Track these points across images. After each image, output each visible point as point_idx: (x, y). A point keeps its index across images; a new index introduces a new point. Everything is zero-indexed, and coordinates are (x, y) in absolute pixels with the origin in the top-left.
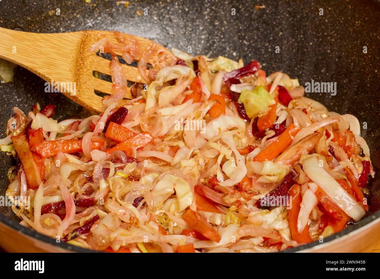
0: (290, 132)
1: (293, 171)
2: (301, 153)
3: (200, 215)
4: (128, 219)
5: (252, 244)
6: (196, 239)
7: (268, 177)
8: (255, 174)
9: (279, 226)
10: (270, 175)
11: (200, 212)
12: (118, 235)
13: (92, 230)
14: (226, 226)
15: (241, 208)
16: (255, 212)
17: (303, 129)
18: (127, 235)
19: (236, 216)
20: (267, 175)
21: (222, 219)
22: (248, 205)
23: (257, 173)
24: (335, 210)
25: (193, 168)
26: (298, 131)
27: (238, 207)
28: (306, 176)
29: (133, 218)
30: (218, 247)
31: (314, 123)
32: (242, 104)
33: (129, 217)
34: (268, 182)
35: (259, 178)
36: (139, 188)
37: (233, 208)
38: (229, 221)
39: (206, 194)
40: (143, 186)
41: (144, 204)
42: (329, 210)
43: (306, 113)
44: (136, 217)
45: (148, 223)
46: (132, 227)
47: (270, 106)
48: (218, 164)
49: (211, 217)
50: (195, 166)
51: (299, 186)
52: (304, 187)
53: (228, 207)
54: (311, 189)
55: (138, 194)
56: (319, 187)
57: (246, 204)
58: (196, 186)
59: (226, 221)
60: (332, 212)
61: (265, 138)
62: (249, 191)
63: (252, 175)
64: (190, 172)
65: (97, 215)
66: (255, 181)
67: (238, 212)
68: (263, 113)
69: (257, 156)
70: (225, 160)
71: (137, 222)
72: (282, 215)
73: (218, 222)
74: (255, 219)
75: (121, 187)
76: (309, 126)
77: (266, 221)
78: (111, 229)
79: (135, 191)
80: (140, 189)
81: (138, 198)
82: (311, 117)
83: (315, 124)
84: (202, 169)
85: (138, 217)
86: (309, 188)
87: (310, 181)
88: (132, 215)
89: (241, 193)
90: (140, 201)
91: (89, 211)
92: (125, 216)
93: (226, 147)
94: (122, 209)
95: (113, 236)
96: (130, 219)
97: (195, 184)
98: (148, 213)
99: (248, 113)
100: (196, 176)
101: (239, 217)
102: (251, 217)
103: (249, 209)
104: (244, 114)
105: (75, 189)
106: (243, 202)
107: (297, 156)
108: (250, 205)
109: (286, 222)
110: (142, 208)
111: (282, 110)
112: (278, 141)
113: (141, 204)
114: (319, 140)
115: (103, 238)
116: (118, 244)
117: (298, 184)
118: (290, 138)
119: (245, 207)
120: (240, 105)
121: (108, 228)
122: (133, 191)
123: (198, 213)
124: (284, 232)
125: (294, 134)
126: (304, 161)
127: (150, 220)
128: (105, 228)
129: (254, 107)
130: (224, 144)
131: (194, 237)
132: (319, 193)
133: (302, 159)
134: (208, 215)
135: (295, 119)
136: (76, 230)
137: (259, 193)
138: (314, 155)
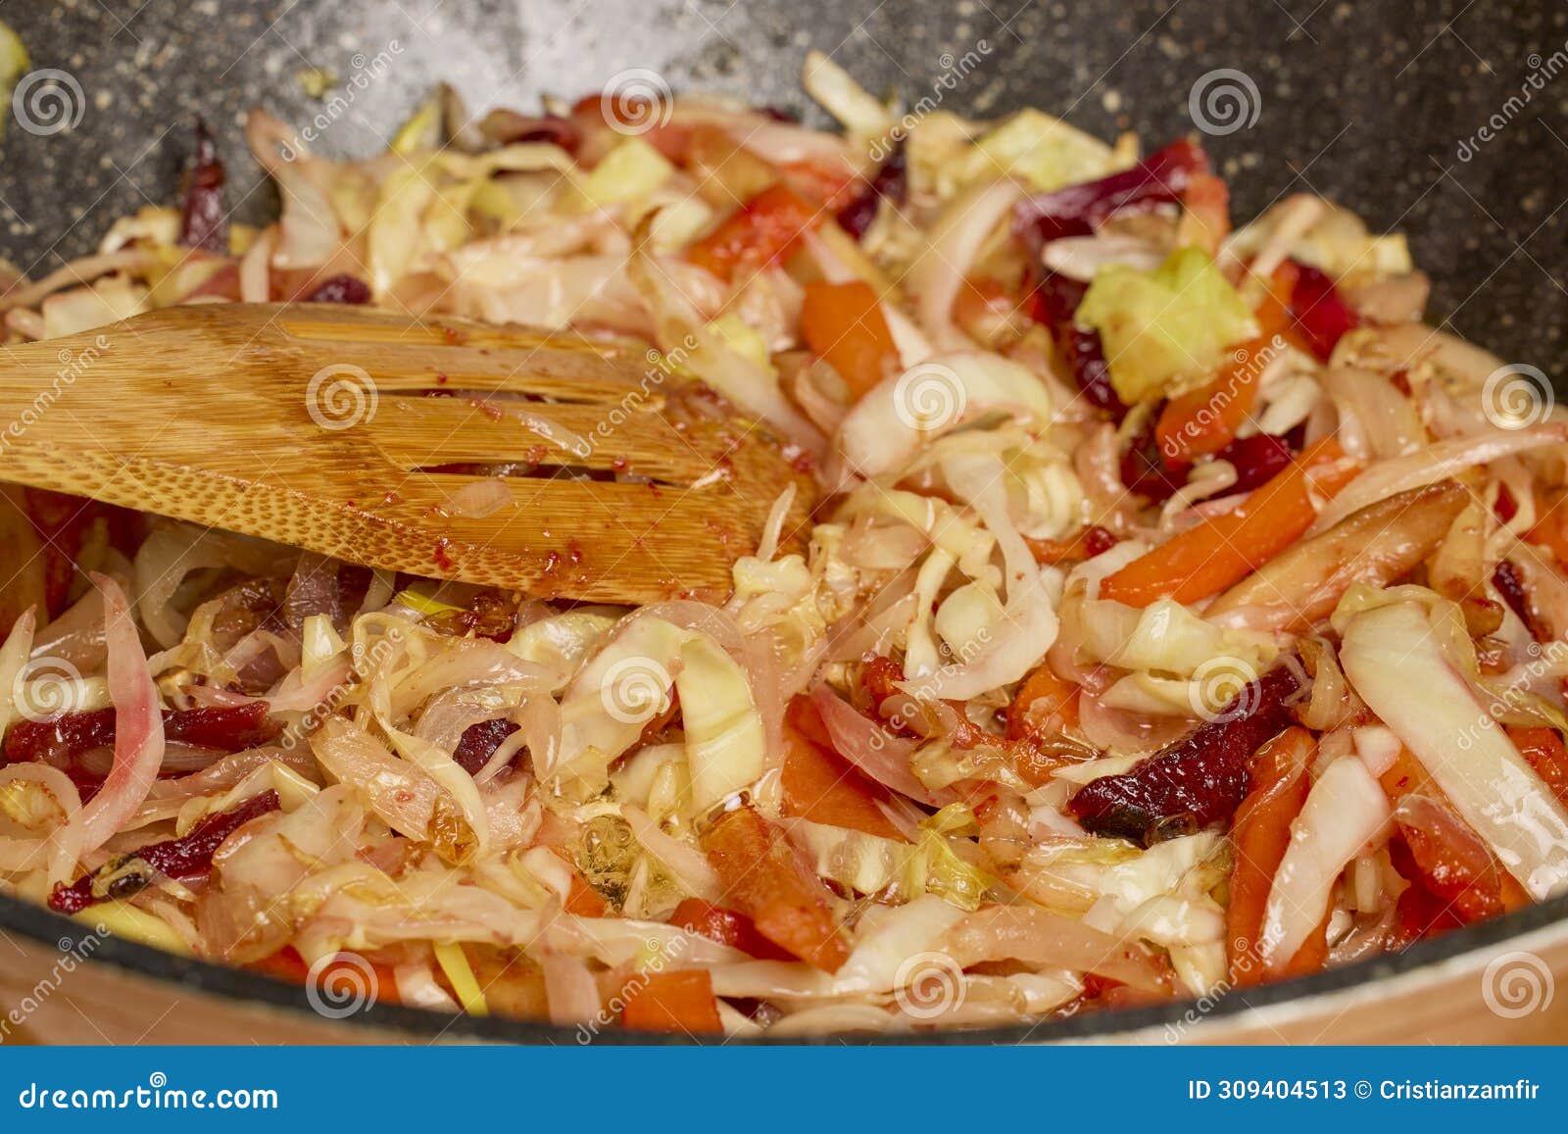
0: (1310, 477)
1: (1293, 665)
2: (1349, 578)
3: (789, 840)
4: (422, 825)
5: (1010, 1003)
6: (735, 951)
7: (1160, 681)
8: (1096, 665)
9: (1174, 924)
10: (1172, 676)
11: (794, 824)
12: (334, 892)
13: (222, 861)
14: (905, 902)
15: (993, 817)
16: (1062, 847)
17: (1379, 467)
18: (381, 899)
19: (964, 858)
20: (1155, 673)
21: (890, 868)
22: (1028, 808)
23: (1108, 660)
24: (1465, 871)
25: (797, 603)
26: (1354, 473)
27: (977, 812)
28: (1350, 689)
29: (448, 821)
30: (842, 999)
31: (1439, 444)
32: (1095, 337)
33: (428, 813)
34: (1158, 707)
35: (1115, 681)
36: (497, 675)
37: (956, 816)
38: (920, 878)
39: (838, 737)
40: (517, 668)
41: (519, 761)
42: (1434, 864)
43: (1406, 390)
44: (461, 819)
45: (519, 857)
46: (430, 861)
47: (1231, 348)
48: (918, 597)
49: (840, 849)
50: (805, 592)
51: (1310, 739)
52: (1330, 745)
53: (931, 811)
54: (1362, 759)
55: (491, 704)
56: (1405, 752)
57: (1022, 803)
58: (797, 695)
59: (907, 876)
60: (1448, 878)
61: (1182, 497)
62: (1051, 741)
63: (1085, 665)
64: (780, 619)
65: (272, 791)
66: (1095, 701)
67: (975, 839)
68: (1191, 380)
69: (1118, 574)
70: (955, 580)
71: (461, 841)
72: (1202, 875)
73: (868, 879)
74: (1058, 883)
75: (404, 661)
76: (1411, 456)
77: (1111, 898)
78: (309, 861)
79: (477, 688)
80: (501, 680)
81: (486, 725)
82: (1427, 413)
83: (1442, 448)
84: (840, 614)
85: (471, 818)
86: (1354, 750)
87: (1368, 718)
88: (442, 806)
89: (1008, 748)
90: (499, 743)
91: (236, 771)
92: (409, 806)
93: (964, 516)
94: (397, 774)
95: (311, 894)
96: (432, 824)
97: (794, 684)
98: (535, 808)
99: (1118, 380)
100: (807, 643)
101: (977, 865)
102: (1036, 869)
103: (1031, 827)
104: (1099, 383)
105: (192, 660)
106: (1008, 789)
107: (1323, 595)
108: (1046, 812)
109: (1211, 911)
110: (502, 778)
111: (1296, 373)
112: (1240, 514)
113: (502, 755)
114: (1450, 523)
115: (264, 904)
116: (330, 939)
117: (1301, 726)
118: (1309, 505)
119: (1015, 816)
120: (1085, 337)
121: (298, 854)
122: (466, 688)
123: (784, 830)
124: (1192, 959)
125: (1329, 490)
126: (1355, 617)
127: (536, 842)
128: (282, 855)
129: (1152, 347)
130: (951, 500)
131: (729, 942)
132: (1400, 778)
133: (1344, 606)
134: (826, 837)
135: (1348, 419)
136: (146, 853)
137: (1103, 754)
138: (1411, 591)
